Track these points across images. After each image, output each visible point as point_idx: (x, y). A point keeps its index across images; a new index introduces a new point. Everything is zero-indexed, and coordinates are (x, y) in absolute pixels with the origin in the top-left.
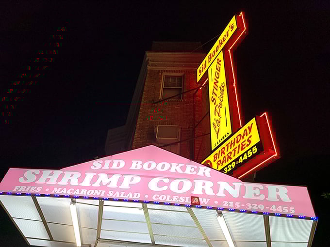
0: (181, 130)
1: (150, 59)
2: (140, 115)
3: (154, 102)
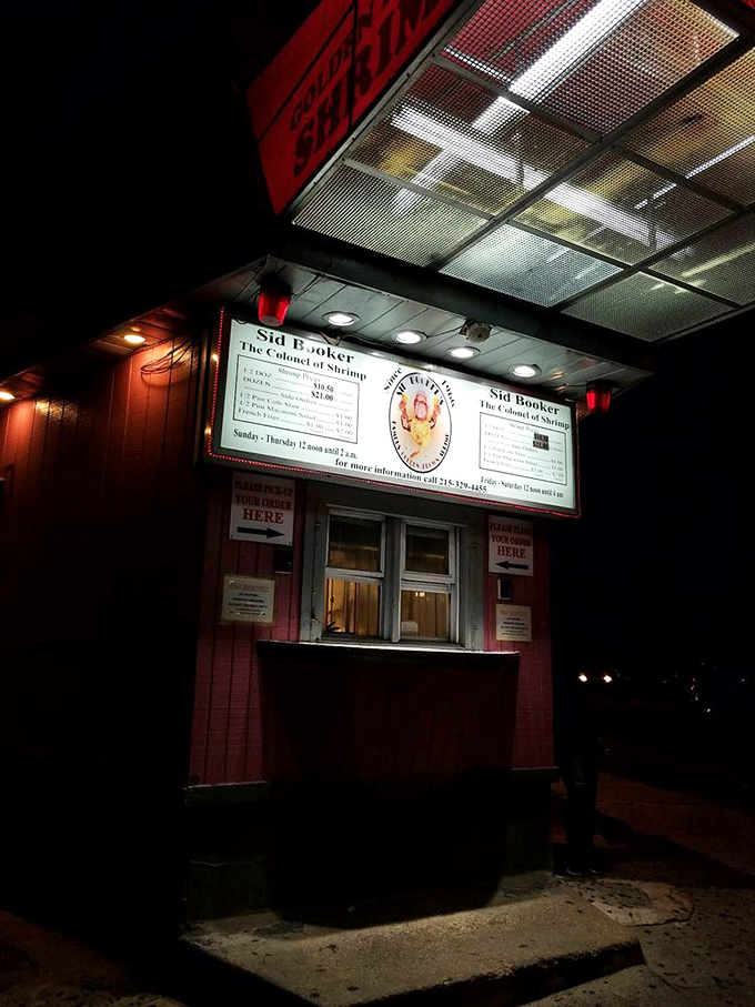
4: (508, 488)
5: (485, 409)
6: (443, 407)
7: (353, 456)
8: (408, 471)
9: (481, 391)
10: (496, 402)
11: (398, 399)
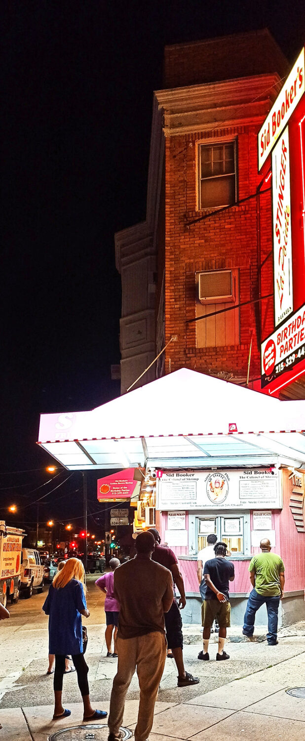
0: (240, 274)
1: (165, 106)
2: (167, 254)
3: (188, 220)
4: (251, 504)
5: (241, 479)
6: (225, 482)
7: (196, 503)
8: (213, 504)
9: (241, 473)
10: (246, 475)
11: (209, 483)
